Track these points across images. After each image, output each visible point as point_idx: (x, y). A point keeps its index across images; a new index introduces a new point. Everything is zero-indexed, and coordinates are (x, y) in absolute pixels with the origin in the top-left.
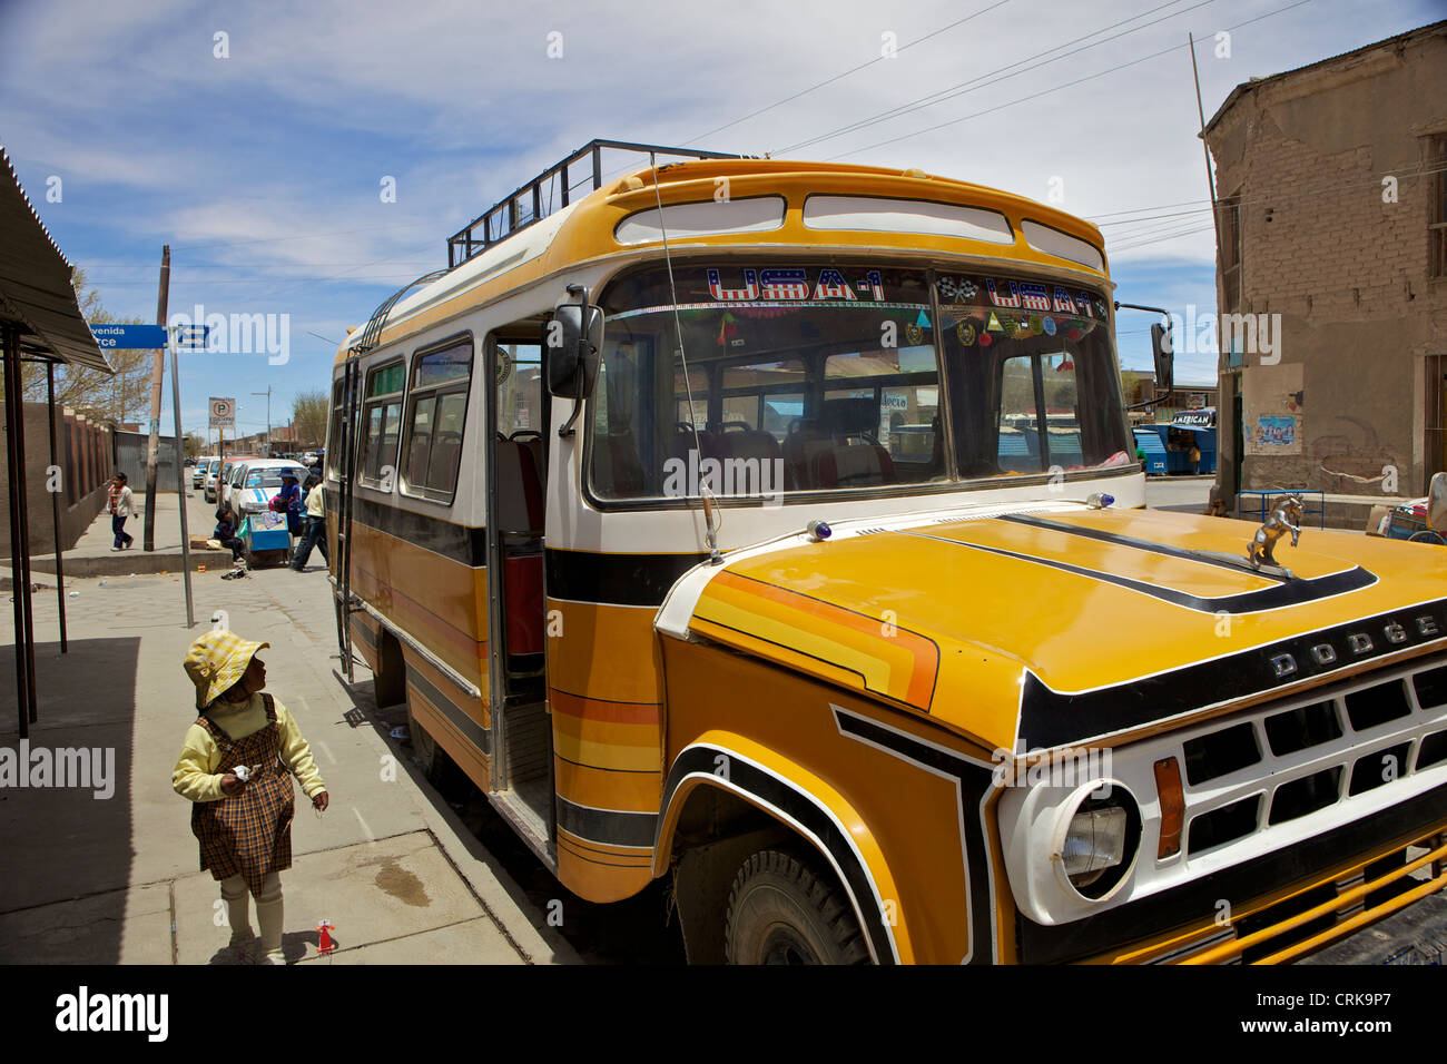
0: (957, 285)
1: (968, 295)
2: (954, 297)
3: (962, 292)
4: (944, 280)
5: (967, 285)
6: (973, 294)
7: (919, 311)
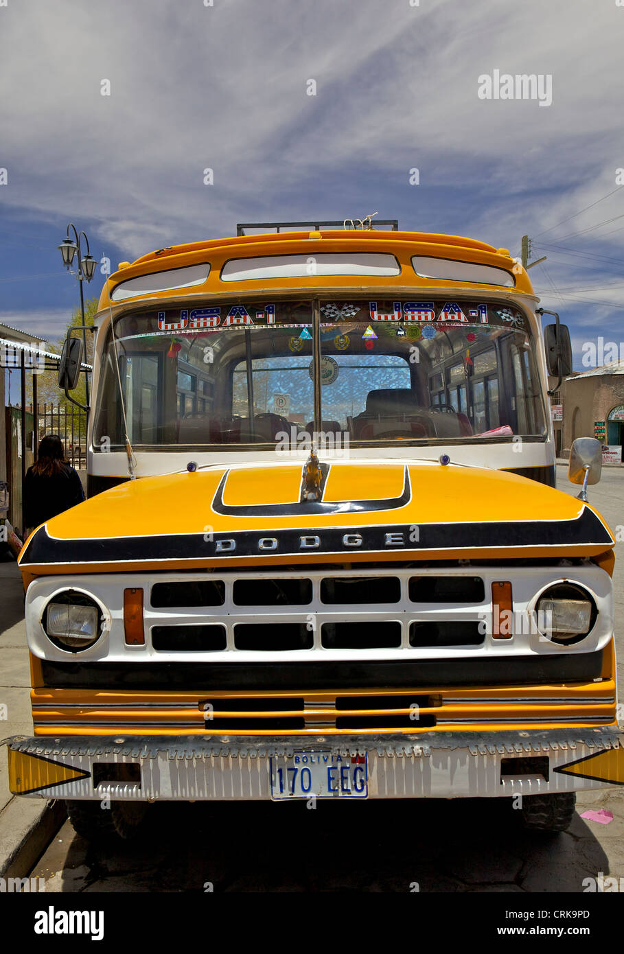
0: (340, 308)
1: (349, 315)
2: (335, 317)
3: (343, 313)
4: (329, 306)
5: (349, 308)
6: (354, 314)
7: (303, 328)
